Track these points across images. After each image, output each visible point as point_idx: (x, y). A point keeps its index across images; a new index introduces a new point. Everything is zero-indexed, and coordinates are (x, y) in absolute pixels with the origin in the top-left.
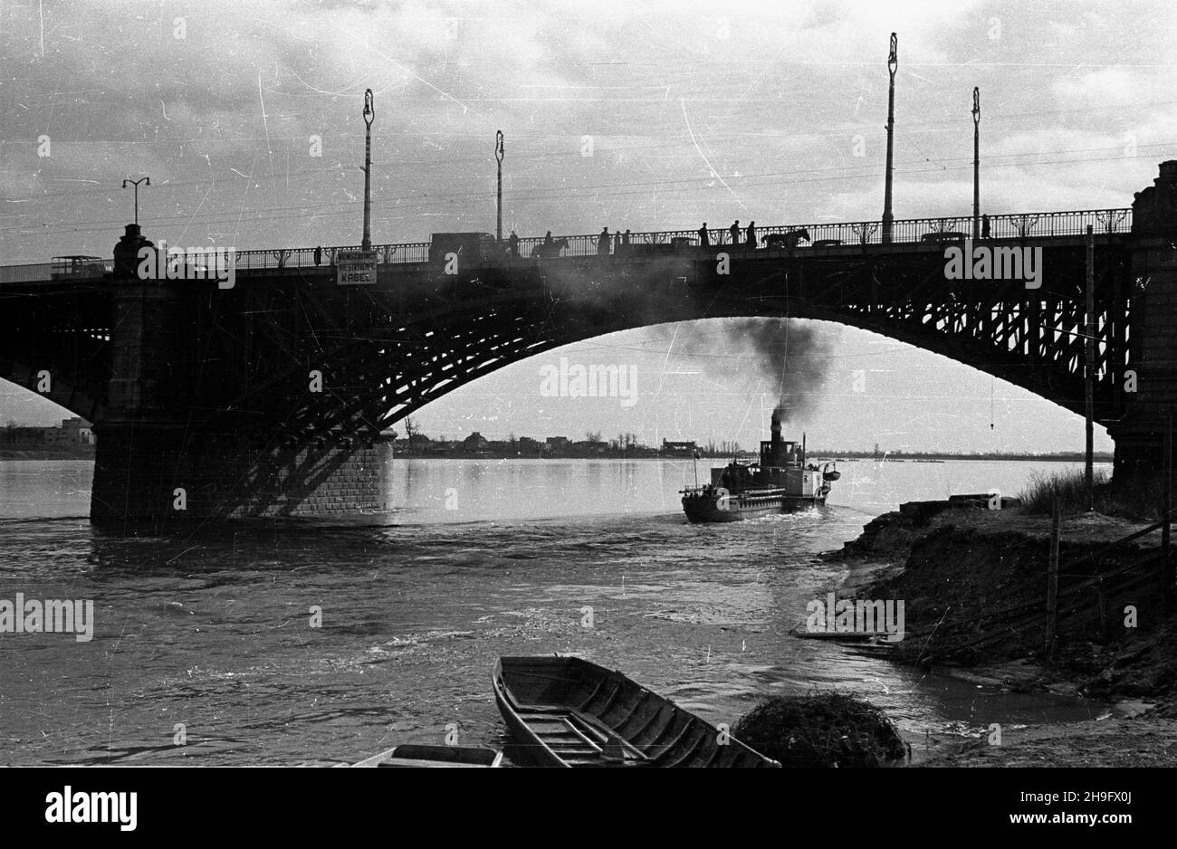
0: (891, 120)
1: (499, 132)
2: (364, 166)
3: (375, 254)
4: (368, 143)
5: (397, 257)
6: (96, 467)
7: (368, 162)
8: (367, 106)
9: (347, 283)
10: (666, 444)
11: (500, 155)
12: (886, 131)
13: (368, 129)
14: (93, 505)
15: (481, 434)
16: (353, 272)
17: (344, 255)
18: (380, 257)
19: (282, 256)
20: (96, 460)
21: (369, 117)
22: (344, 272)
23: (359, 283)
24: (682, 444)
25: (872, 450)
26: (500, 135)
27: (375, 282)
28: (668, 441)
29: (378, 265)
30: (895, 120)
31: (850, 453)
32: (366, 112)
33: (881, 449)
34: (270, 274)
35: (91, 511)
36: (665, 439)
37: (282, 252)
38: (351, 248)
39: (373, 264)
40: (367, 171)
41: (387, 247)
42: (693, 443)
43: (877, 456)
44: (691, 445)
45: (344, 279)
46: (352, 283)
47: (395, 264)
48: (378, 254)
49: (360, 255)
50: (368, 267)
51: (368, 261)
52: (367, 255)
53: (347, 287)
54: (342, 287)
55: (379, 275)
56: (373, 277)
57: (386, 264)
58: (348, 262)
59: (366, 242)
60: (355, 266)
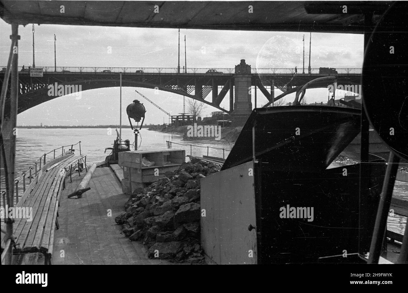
1: (55, 35)
18: (44, 70)
21: (33, 31)
22: (32, 73)
23: (37, 76)
29: (44, 72)
39: (42, 72)
40: (33, 46)
46: (35, 76)
47: (49, 72)
48: (42, 69)
49: (38, 69)
50: (40, 72)
51: (40, 71)
52: (40, 69)
53: (33, 77)
54: (32, 77)
55: (44, 75)
56: (42, 75)
57: (46, 72)
58: (34, 71)
59: (34, 65)
60: (36, 72)
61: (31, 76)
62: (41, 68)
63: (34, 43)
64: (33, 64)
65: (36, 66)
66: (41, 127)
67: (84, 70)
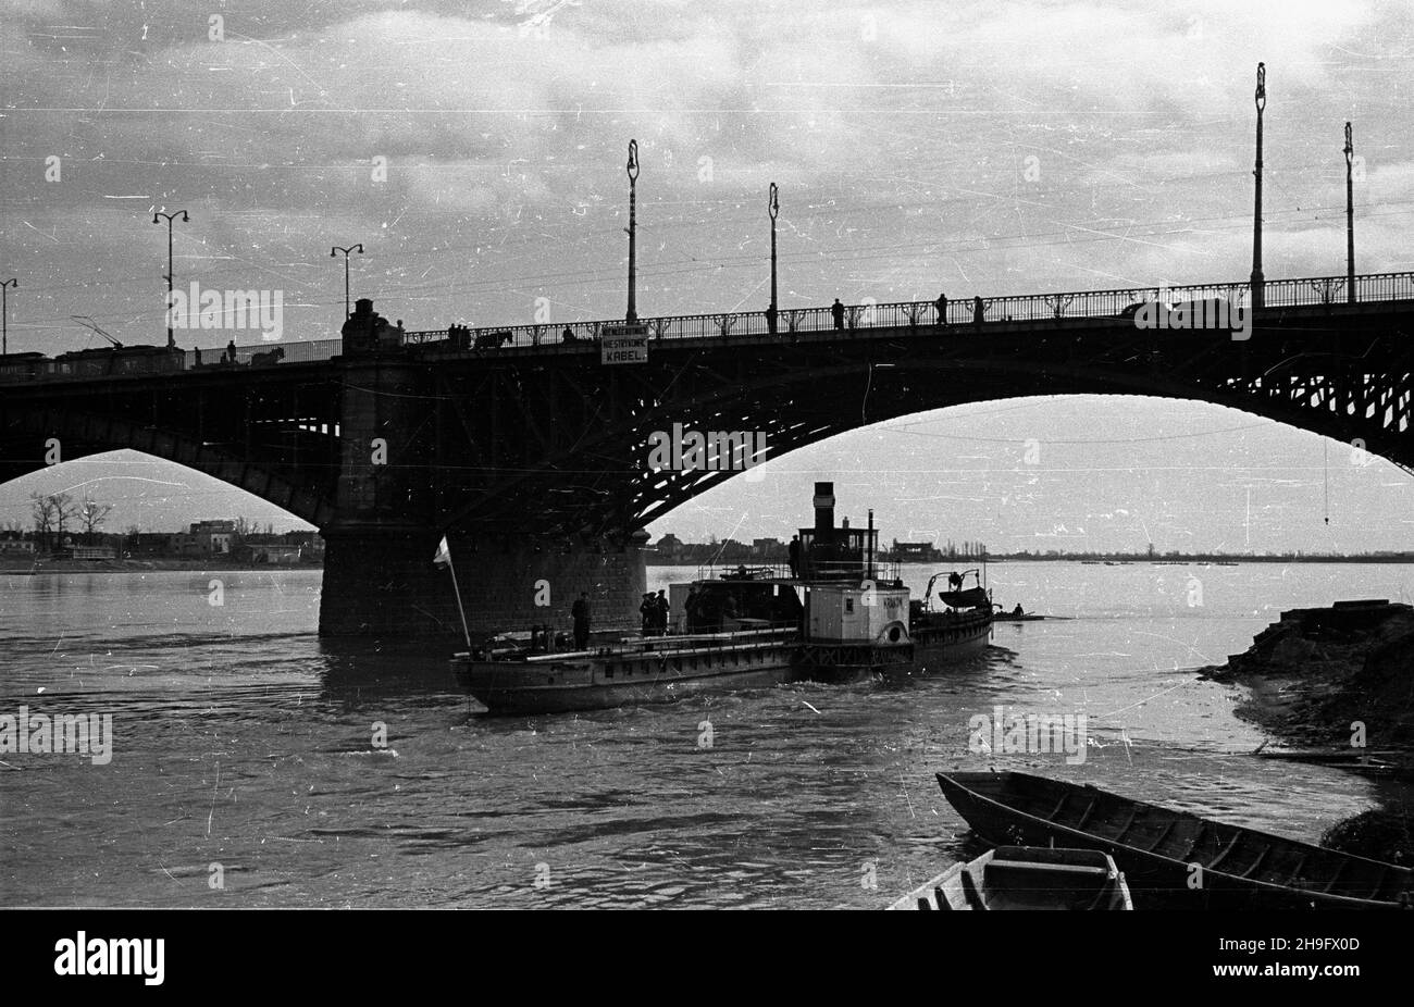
0: (1259, 164)
1: (773, 184)
2: (629, 228)
3: (645, 328)
4: (633, 201)
5: (672, 332)
6: (325, 576)
7: (633, 224)
8: (631, 159)
9: (613, 362)
10: (896, 544)
11: (773, 212)
12: (1254, 177)
13: (633, 185)
14: (322, 619)
15: (676, 536)
16: (620, 350)
17: (609, 330)
18: (652, 333)
19: (536, 333)
20: (325, 569)
21: (633, 172)
22: (609, 350)
23: (627, 361)
24: (916, 546)
25: (1144, 551)
26: (773, 189)
27: (646, 361)
28: (900, 541)
29: (650, 342)
30: (1264, 164)
31: (1117, 554)
32: (631, 166)
33: (1156, 551)
34: (522, 354)
35: (320, 626)
36: (895, 541)
37: (536, 327)
38: (618, 321)
39: (643, 340)
40: (632, 234)
41: (659, 320)
42: (930, 544)
43: (1152, 557)
44: (927, 547)
45: (609, 358)
46: (618, 362)
47: (669, 340)
49: (628, 330)
50: (638, 343)
52: (643, 330)
53: (613, 367)
54: (608, 366)
55: (650, 353)
56: (643, 354)
57: (659, 340)
58: (615, 338)
59: (631, 316)
60: (622, 343)
61: (606, 362)
65: (635, 317)
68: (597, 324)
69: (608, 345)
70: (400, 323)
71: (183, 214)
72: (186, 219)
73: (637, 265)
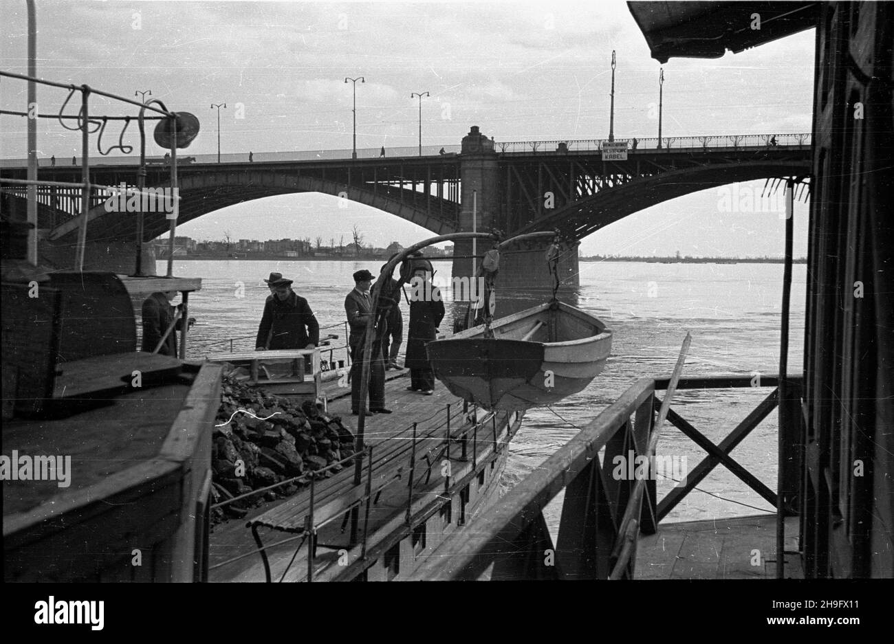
8: (613, 60)
9: (608, 160)
13: (613, 72)
15: (400, 244)
16: (612, 154)
17: (602, 144)
21: (614, 66)
22: (606, 154)
23: (616, 159)
25: (674, 256)
27: (626, 159)
29: (628, 150)
32: (613, 63)
39: (624, 149)
40: (612, 96)
45: (606, 157)
46: (611, 159)
48: (626, 144)
49: (617, 145)
50: (622, 151)
51: (622, 148)
52: (622, 144)
53: (609, 162)
54: (606, 161)
55: (629, 155)
56: (625, 157)
58: (609, 148)
59: (611, 137)
60: (614, 150)
61: (604, 159)
62: (624, 141)
63: (613, 91)
64: (609, 133)
65: (615, 138)
66: (677, 260)
67: (712, 144)
68: (600, 141)
69: (605, 151)
70: (493, 138)
71: (362, 79)
72: (363, 81)
73: (614, 112)
